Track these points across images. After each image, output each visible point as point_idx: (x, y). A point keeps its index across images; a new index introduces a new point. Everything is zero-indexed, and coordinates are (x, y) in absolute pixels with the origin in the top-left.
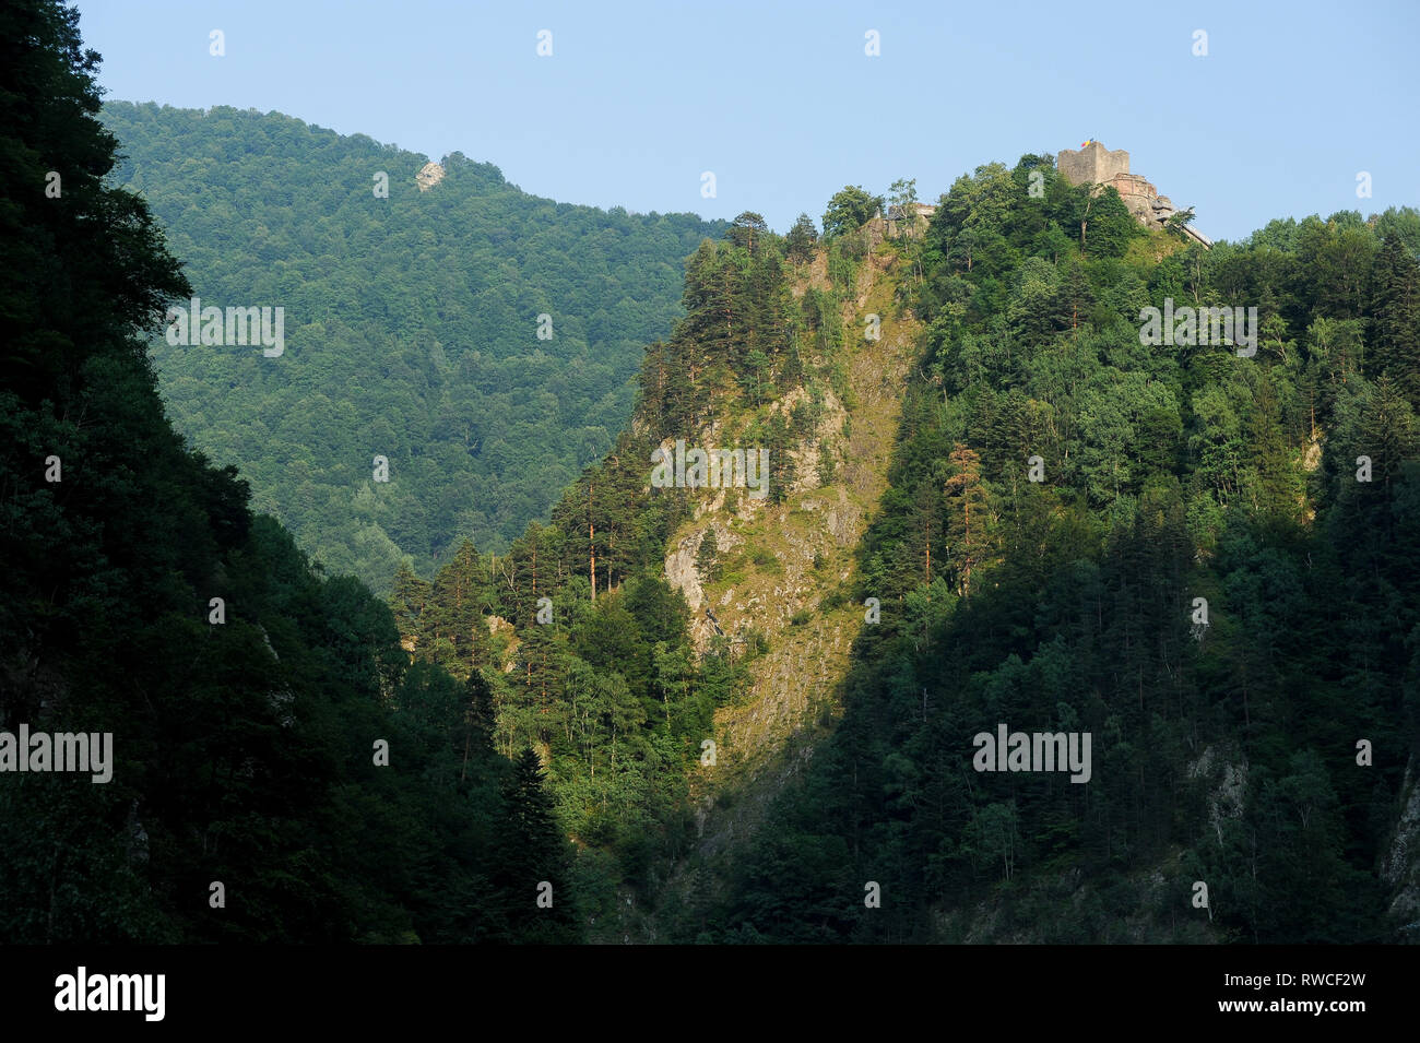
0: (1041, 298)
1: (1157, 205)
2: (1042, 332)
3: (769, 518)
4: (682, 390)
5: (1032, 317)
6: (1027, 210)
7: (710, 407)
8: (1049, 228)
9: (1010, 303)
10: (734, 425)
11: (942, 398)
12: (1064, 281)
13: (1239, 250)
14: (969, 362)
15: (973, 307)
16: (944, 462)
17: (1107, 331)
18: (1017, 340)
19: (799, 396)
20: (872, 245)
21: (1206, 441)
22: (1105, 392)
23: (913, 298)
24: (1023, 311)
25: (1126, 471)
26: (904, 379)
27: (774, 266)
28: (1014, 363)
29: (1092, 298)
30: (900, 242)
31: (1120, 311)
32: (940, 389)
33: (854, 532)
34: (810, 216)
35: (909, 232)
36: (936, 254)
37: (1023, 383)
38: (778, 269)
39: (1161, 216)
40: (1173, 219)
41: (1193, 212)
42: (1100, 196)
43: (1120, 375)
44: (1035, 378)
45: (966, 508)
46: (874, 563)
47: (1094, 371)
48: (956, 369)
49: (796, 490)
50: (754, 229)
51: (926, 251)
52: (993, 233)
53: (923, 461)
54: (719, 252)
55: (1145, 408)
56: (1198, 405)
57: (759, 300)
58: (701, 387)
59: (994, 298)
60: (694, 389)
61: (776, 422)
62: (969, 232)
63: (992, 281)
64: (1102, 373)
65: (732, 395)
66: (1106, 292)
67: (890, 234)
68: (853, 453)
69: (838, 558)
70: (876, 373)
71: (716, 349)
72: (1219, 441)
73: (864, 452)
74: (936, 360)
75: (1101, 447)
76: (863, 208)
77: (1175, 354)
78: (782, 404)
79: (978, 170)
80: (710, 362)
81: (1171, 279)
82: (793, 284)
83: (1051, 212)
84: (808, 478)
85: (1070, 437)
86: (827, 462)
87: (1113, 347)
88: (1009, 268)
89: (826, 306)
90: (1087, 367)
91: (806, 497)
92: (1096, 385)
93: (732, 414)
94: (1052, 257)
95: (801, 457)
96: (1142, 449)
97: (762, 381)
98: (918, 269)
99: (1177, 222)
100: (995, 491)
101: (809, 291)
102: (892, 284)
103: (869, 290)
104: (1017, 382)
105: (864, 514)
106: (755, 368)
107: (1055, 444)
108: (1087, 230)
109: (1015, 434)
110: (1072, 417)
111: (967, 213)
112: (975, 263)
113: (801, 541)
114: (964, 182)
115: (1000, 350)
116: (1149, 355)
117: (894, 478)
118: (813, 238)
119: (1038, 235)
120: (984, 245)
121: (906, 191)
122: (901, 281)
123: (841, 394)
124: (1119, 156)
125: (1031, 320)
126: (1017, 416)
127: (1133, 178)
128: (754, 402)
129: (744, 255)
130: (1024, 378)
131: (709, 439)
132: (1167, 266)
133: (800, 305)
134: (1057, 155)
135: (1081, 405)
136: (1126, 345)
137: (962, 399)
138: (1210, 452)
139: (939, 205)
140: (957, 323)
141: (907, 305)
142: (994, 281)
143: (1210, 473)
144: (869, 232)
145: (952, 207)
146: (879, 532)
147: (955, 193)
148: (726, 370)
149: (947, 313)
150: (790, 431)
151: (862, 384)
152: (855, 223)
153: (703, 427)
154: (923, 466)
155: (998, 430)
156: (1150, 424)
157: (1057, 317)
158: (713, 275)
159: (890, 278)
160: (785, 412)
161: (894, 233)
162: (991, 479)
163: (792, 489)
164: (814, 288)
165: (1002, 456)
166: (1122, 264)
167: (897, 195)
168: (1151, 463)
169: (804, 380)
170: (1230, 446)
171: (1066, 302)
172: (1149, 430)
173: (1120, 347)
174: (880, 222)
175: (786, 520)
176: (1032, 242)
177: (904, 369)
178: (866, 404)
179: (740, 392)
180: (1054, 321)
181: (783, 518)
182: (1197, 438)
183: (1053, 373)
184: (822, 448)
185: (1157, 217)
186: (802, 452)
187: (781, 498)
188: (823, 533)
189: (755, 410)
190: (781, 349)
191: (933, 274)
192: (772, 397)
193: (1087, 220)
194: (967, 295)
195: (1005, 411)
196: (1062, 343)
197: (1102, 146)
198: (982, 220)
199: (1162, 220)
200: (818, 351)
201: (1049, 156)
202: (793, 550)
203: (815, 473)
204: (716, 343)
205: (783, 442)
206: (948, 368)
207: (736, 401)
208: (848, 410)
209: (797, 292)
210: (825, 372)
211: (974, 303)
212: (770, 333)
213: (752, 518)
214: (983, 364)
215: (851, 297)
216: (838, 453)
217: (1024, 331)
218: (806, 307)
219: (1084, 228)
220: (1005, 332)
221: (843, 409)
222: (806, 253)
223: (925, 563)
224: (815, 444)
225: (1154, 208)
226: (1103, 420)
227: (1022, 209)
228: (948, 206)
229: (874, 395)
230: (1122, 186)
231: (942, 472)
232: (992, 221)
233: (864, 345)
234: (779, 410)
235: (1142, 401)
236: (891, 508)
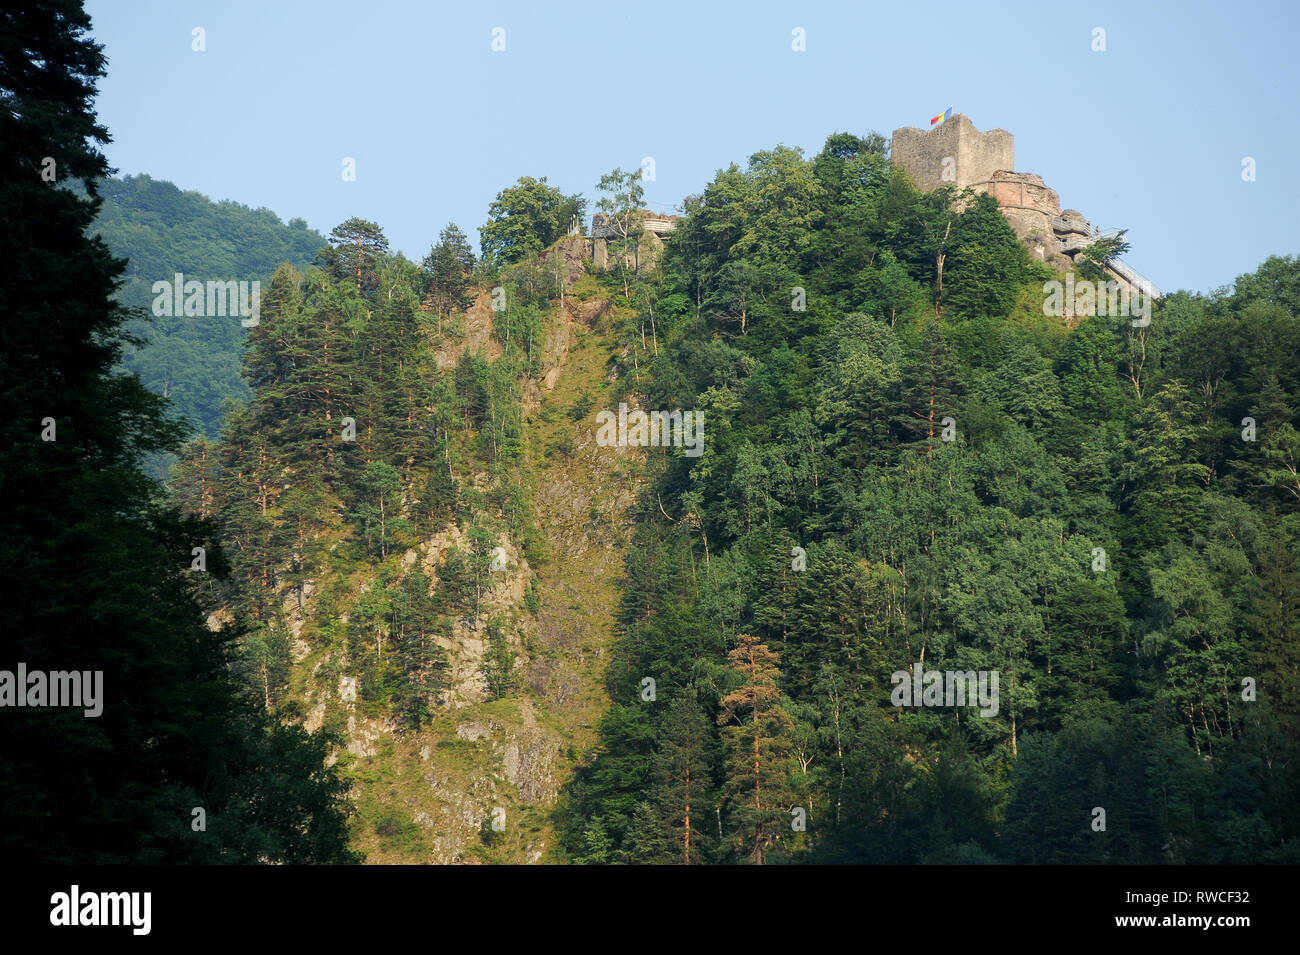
0: (875, 386)
1: (1063, 226)
2: (875, 443)
3: (401, 754)
4: (247, 527)
5: (859, 417)
6: (841, 231)
7: (296, 557)
8: (880, 264)
9: (818, 391)
10: (341, 590)
11: (699, 550)
12: (911, 356)
13: (1214, 309)
14: (749, 490)
15: (751, 395)
16: (710, 664)
17: (989, 445)
18: (833, 456)
19: (455, 540)
20: (566, 281)
21: (1176, 643)
22: (989, 551)
23: (640, 375)
24: (843, 406)
25: (1030, 688)
26: (628, 512)
27: (404, 315)
28: (827, 495)
29: (961, 387)
30: (614, 277)
31: (1008, 410)
32: (695, 534)
33: (548, 780)
34: (463, 229)
35: (630, 260)
36: (679, 301)
37: (843, 531)
38: (410, 320)
39: (1070, 245)
40: (1089, 251)
41: (1125, 239)
42: (968, 211)
43: (1014, 522)
44: (868, 524)
45: (756, 745)
46: (590, 836)
47: (968, 514)
48: (727, 502)
49: (447, 706)
50: (365, 248)
51: (664, 294)
52: (782, 269)
53: (674, 661)
54: (305, 287)
55: (1061, 581)
56: (1161, 581)
57: (380, 373)
58: (280, 523)
59: (790, 382)
60: (269, 526)
61: (413, 586)
62: (743, 267)
63: (783, 353)
64: (983, 519)
65: (336, 537)
66: (983, 377)
67: (596, 263)
68: (542, 641)
69: (522, 826)
70: (579, 503)
71: (302, 456)
72: (1197, 643)
73: (563, 640)
74: (689, 485)
75: (986, 646)
76: (550, 217)
77: (1107, 487)
78: (422, 555)
79: (755, 159)
80: (293, 477)
81: (1095, 357)
82: (438, 346)
83: (882, 235)
84: (467, 685)
85: (928, 627)
86: (499, 656)
87: (1000, 473)
88: (812, 330)
89: (497, 386)
90: (957, 506)
91: (465, 718)
92: (975, 538)
93: (335, 570)
94: (887, 311)
95: (455, 647)
96: (1055, 651)
97: (389, 515)
98: (648, 325)
99: (1098, 257)
100: (803, 718)
101: (466, 361)
102: (602, 350)
103: (563, 360)
104: (834, 529)
105: (566, 750)
106: (376, 492)
107: (903, 638)
108: (947, 267)
109: (834, 618)
110: (935, 592)
111: (736, 234)
112: (753, 321)
113: (459, 794)
114: (731, 178)
115: (802, 472)
116: (1063, 489)
117: (622, 689)
118: (468, 268)
119: (862, 275)
120: (768, 290)
121: (627, 191)
122: (617, 345)
123: (521, 539)
124: (997, 140)
125: (857, 423)
126: (839, 587)
127: (1023, 180)
128: (374, 550)
129: (352, 295)
130: (846, 522)
131: (295, 614)
132: (1089, 336)
133: (451, 384)
134: (890, 137)
135: (949, 573)
136: (1024, 471)
137: (737, 555)
138: (1180, 662)
139: (683, 215)
140: (726, 422)
141: (631, 387)
142: (790, 353)
143: (1180, 699)
144: (560, 258)
145: (709, 221)
146: (598, 782)
147: (713, 197)
148: (323, 492)
149: (709, 406)
150: (437, 601)
151: (555, 522)
152: (538, 242)
153: (284, 593)
154: (674, 670)
155: (808, 612)
156: (1070, 610)
157: (901, 418)
158: (301, 329)
159: (599, 339)
160: (428, 569)
161: (603, 260)
162: (794, 694)
163: (441, 703)
164: (473, 354)
165: (813, 656)
166: (1006, 328)
167: (611, 197)
168: (1072, 676)
169: (460, 515)
170: (1218, 653)
171: (919, 393)
172: (1069, 619)
173: (1012, 473)
174: (579, 242)
175: (431, 757)
176: (850, 286)
177: (628, 498)
178: (562, 557)
179: (348, 531)
180: (895, 425)
181: (425, 753)
182: (1158, 636)
183: (899, 514)
184: (491, 633)
185: (1061, 246)
186: (457, 639)
187: (423, 718)
188: (496, 782)
189: (374, 563)
190: (419, 460)
191: (674, 335)
192: (405, 542)
193: (946, 251)
194: (741, 374)
195: (818, 578)
196: (913, 463)
197: (969, 122)
198: (765, 245)
199: (1072, 253)
200: (482, 464)
201: (878, 139)
202: (445, 810)
203: (479, 675)
204: (305, 445)
205: (428, 621)
206: (710, 499)
207: (342, 546)
208: (533, 567)
209: (445, 360)
210: (495, 500)
211: (755, 389)
212: (402, 432)
213: (372, 752)
214: (773, 494)
215: (534, 370)
216: (518, 640)
217: (844, 441)
218: (461, 387)
219: (941, 264)
220: (811, 441)
221: (525, 564)
222: (457, 294)
223: (682, 839)
224: (480, 626)
225: (1056, 231)
226: (991, 601)
227: (832, 228)
228: (702, 219)
229: (576, 541)
230: (1005, 193)
231: (709, 681)
232: (781, 247)
233: (558, 454)
234: (417, 565)
235: (1055, 570)
236: (617, 740)
